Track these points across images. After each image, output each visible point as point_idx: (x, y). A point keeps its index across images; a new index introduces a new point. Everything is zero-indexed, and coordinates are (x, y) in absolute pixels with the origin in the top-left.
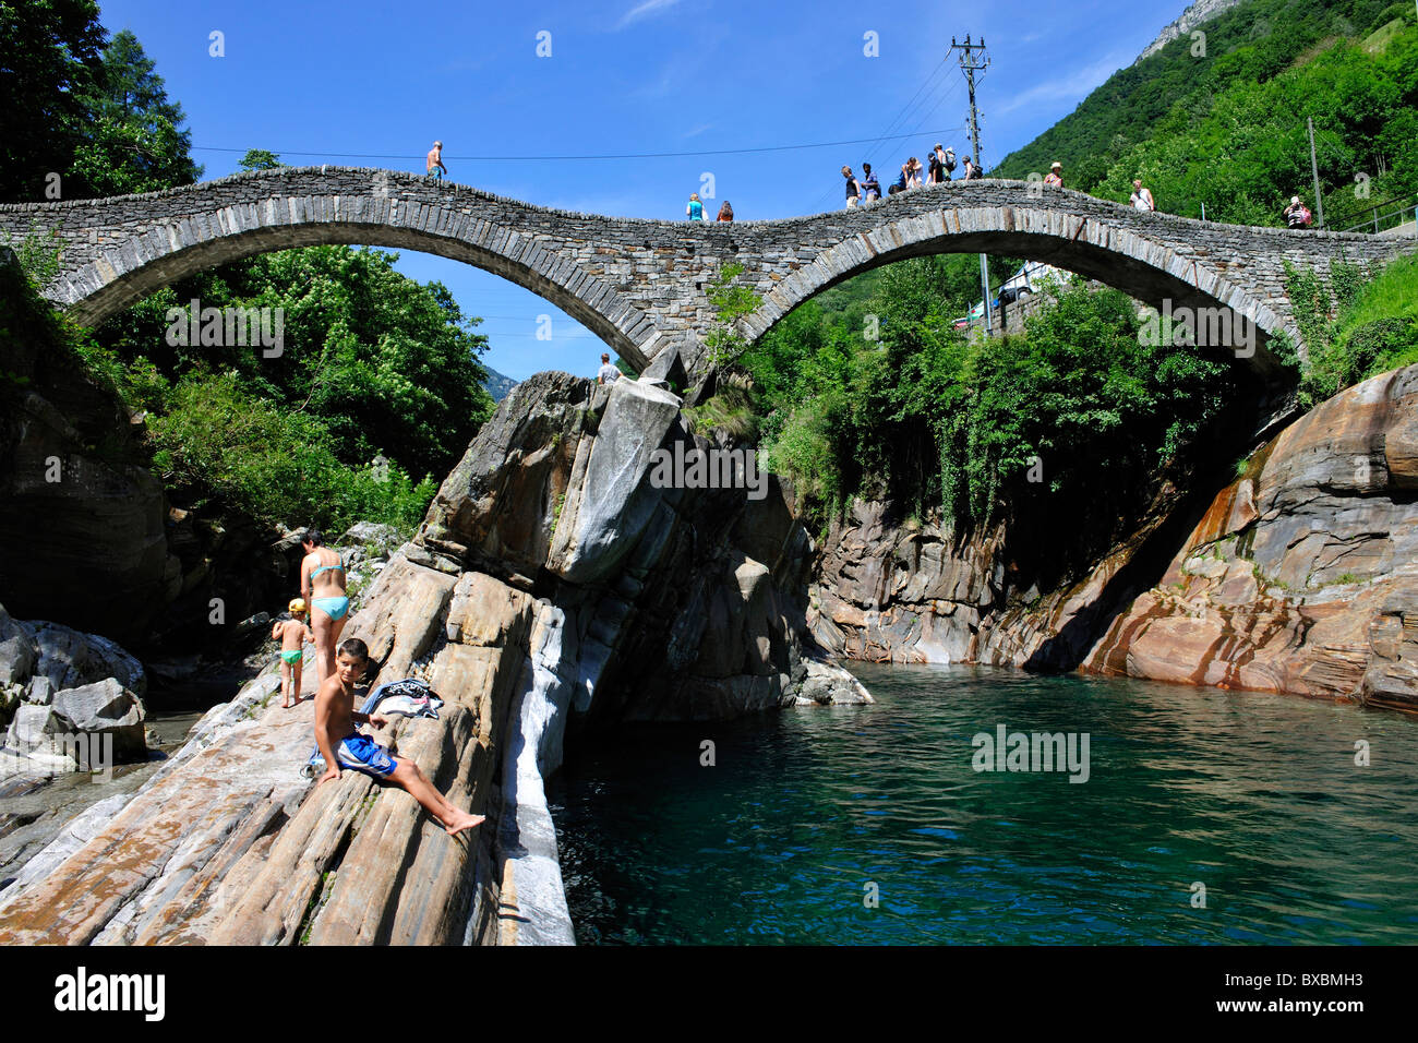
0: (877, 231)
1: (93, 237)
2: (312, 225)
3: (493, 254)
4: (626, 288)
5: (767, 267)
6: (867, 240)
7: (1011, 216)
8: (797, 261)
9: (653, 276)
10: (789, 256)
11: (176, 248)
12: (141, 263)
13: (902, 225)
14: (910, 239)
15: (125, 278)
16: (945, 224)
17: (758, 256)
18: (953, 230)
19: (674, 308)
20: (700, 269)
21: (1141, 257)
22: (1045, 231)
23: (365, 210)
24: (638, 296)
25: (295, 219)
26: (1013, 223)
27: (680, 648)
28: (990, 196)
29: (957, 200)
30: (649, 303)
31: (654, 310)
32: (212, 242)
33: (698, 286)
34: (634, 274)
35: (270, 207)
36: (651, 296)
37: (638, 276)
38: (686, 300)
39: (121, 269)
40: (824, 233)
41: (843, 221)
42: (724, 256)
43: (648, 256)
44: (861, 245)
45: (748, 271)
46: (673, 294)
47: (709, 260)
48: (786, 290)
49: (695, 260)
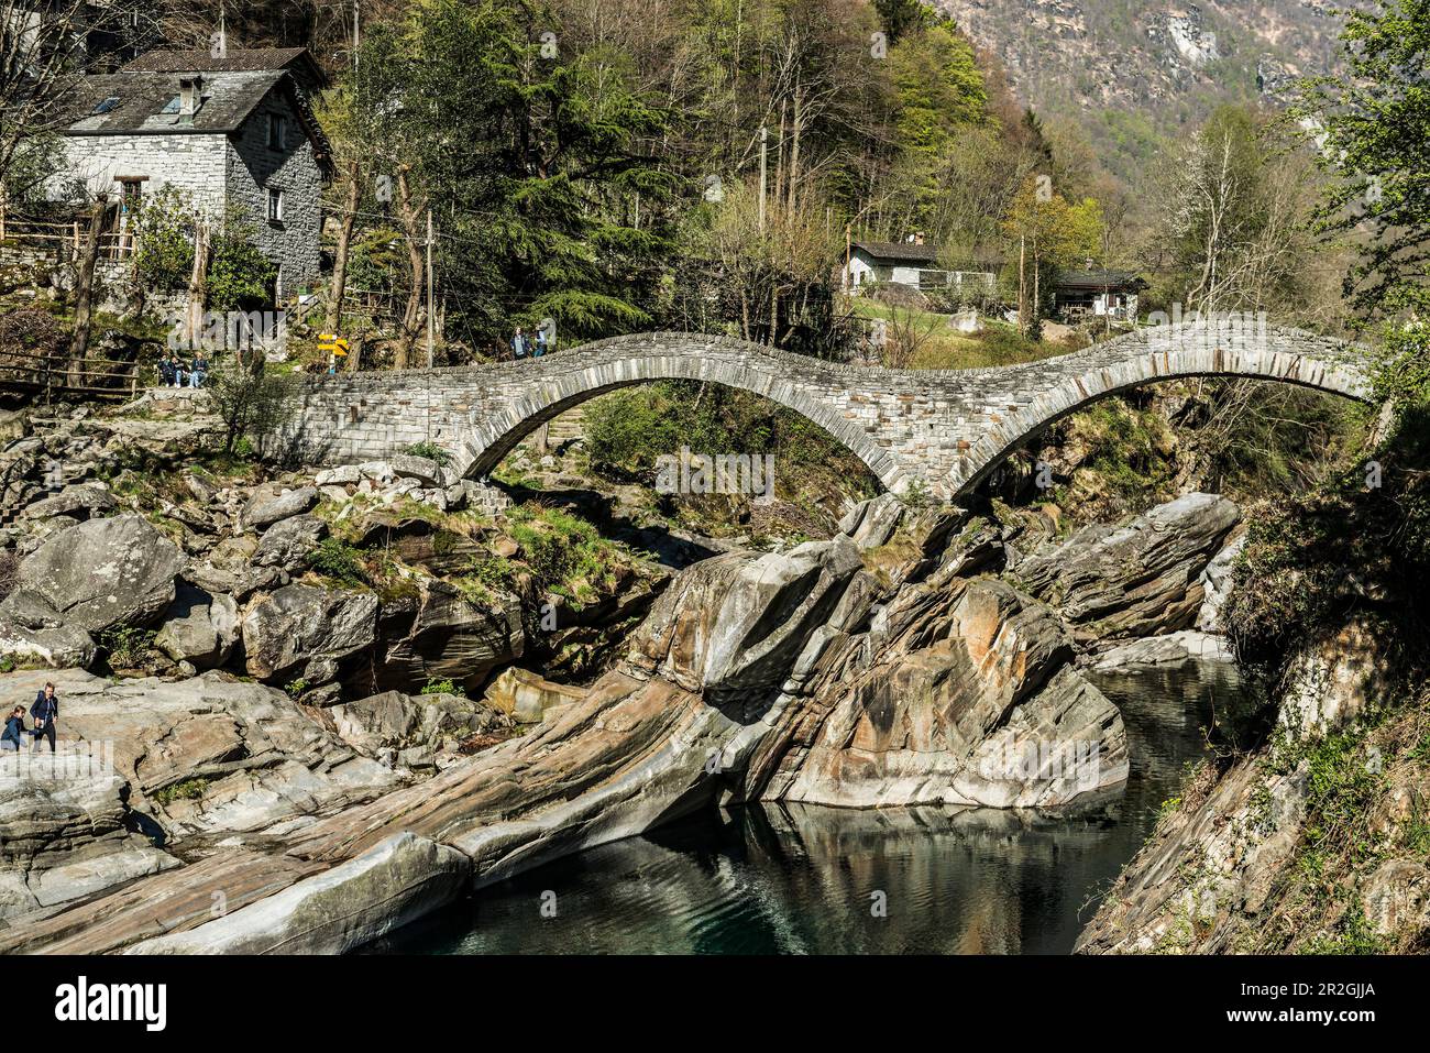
0: (1089, 375)
1: (505, 392)
2: (647, 380)
4: (872, 430)
5: (988, 410)
6: (1079, 384)
7: (1219, 357)
8: (1015, 404)
9: (894, 419)
10: (1008, 399)
11: (558, 397)
13: (1113, 370)
15: (525, 420)
16: (1155, 367)
17: (982, 400)
18: (1161, 372)
19: (910, 444)
20: (933, 412)
22: (1254, 370)
23: (684, 366)
24: (883, 437)
25: (635, 376)
26: (1221, 364)
27: (836, 729)
30: (889, 442)
31: (894, 448)
33: (931, 426)
34: (880, 416)
35: (618, 365)
36: (892, 436)
37: (883, 419)
38: (919, 438)
39: (523, 415)
40: (1040, 378)
41: (1059, 368)
42: (953, 401)
43: (892, 402)
44: (1073, 388)
45: (972, 414)
46: (909, 435)
47: (944, 404)
48: (1004, 430)
49: (930, 405)
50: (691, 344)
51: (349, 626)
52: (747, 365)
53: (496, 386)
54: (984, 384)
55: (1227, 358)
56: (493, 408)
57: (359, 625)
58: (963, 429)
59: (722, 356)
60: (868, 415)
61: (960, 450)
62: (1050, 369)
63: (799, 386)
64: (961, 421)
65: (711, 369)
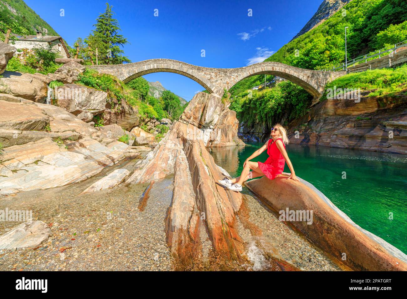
0: (251, 70)
1: (124, 70)
2: (158, 69)
3: (188, 74)
4: (209, 80)
5: (232, 76)
9: (214, 78)
10: (236, 74)
11: (137, 72)
12: (131, 75)
13: (255, 69)
14: (256, 72)
15: (129, 77)
17: (231, 74)
18: (263, 70)
19: (217, 83)
21: (295, 75)
22: (279, 71)
23: (167, 66)
24: (211, 81)
25: (156, 68)
26: (273, 69)
28: (270, 65)
29: (264, 65)
30: (213, 82)
32: (142, 71)
33: (221, 79)
34: (211, 77)
35: (152, 65)
36: (213, 81)
37: (211, 78)
38: (219, 81)
39: (128, 76)
40: (242, 71)
41: (245, 69)
42: (225, 74)
43: (213, 74)
44: (248, 73)
45: (230, 77)
46: (217, 81)
47: (223, 75)
48: (235, 80)
49: (221, 75)
50: (169, 61)
51: (97, 101)
52: (182, 66)
53: (121, 69)
54: (231, 71)
55: (274, 68)
56: (121, 74)
57: (101, 102)
58: (228, 80)
59: (176, 64)
60: (209, 77)
61: (227, 84)
62: (244, 69)
63: (193, 70)
64: (227, 78)
65: (173, 67)
